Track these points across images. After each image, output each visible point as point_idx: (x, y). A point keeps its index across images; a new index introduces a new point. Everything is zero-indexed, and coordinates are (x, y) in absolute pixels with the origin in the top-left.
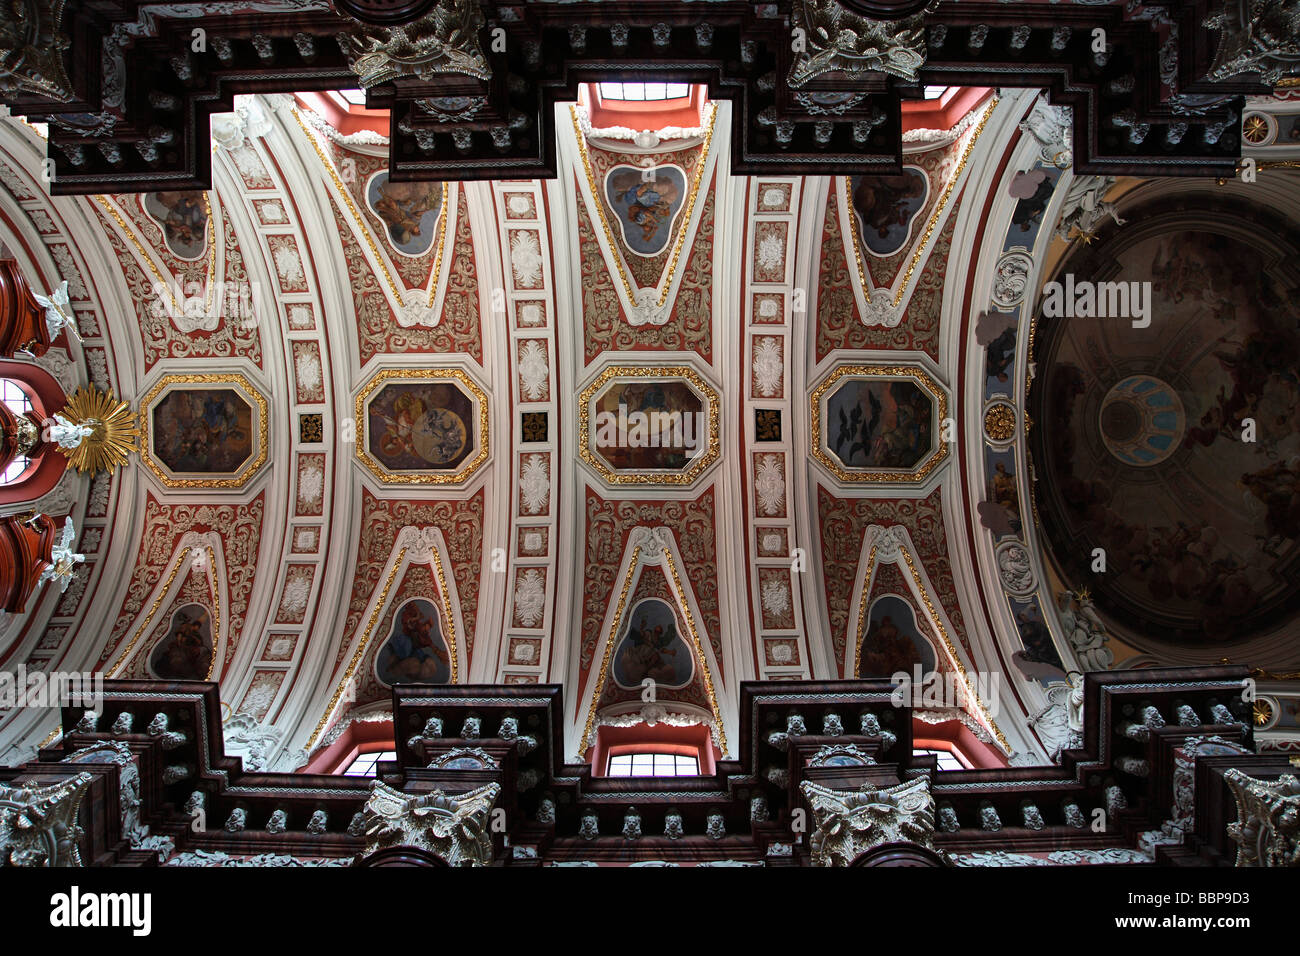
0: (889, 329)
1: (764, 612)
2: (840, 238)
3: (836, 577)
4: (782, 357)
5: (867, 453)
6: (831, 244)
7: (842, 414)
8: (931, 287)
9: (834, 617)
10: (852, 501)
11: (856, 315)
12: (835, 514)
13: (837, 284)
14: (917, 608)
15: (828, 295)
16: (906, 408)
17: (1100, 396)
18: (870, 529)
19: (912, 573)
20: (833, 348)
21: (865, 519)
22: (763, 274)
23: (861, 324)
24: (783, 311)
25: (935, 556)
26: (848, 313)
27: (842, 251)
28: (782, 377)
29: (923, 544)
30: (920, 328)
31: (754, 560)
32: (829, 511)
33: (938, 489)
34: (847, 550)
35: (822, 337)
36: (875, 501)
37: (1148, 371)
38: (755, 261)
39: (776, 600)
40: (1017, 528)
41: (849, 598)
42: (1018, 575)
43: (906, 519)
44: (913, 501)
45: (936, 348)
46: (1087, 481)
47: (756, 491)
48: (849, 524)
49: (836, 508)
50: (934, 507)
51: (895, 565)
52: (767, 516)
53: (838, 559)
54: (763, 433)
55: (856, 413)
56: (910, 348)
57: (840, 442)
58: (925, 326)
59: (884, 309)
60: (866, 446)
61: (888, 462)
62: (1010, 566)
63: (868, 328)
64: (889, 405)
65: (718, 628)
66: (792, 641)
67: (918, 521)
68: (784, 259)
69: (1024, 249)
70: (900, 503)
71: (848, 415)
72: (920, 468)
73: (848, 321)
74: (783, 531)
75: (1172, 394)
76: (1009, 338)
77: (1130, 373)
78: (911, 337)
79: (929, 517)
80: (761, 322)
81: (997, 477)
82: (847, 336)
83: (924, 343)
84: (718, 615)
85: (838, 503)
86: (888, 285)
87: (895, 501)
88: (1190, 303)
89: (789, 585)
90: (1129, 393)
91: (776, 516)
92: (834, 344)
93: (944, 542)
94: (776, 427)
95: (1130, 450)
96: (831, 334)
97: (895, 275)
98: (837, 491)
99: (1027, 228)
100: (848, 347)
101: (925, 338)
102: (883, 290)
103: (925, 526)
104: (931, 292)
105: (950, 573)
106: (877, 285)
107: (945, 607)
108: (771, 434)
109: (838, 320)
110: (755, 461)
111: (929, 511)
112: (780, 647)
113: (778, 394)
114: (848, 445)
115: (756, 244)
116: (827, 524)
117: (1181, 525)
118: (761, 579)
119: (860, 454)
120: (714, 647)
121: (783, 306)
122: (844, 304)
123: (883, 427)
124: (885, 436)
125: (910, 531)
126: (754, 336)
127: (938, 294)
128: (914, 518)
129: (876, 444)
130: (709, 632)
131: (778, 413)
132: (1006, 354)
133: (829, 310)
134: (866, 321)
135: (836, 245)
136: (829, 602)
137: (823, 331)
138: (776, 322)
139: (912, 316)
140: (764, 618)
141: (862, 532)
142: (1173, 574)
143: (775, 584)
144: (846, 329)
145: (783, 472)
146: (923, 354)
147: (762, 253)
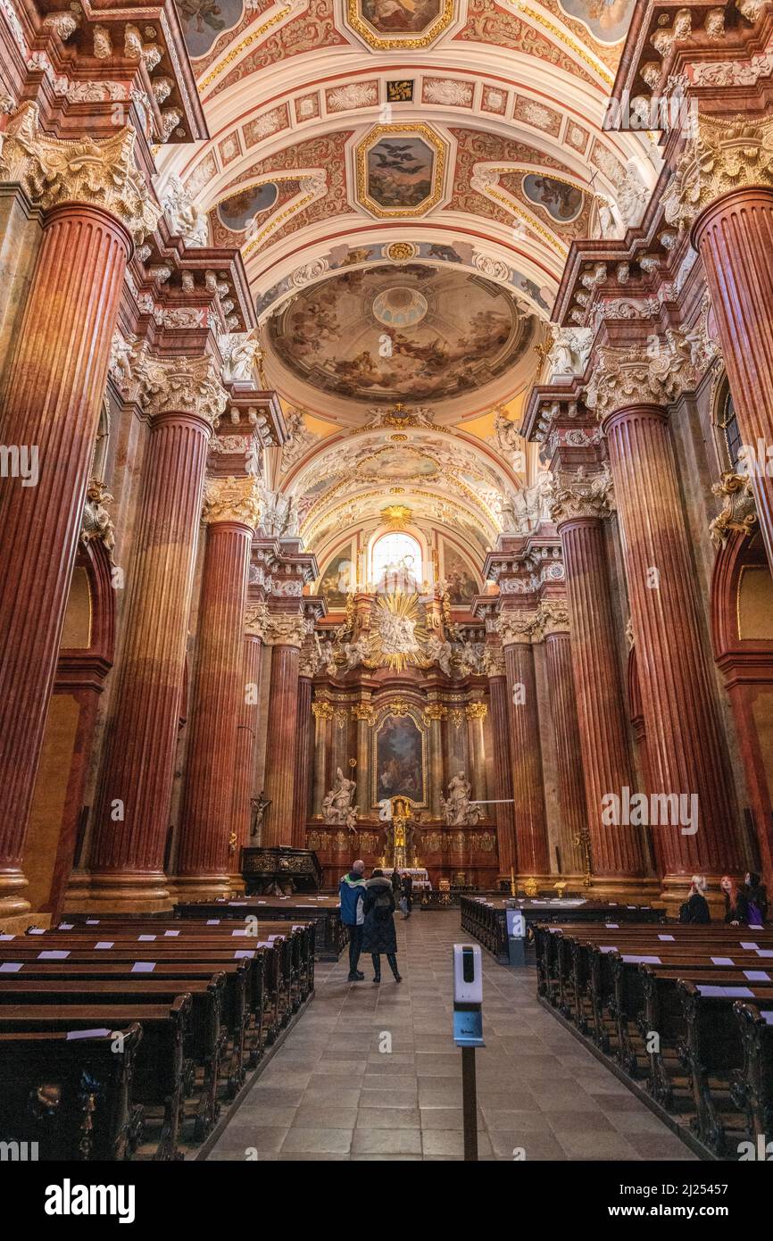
0: (469, 181)
1: (254, 121)
2: (539, 164)
3: (285, 158)
4: (455, 105)
5: (379, 165)
6: (538, 156)
7: (408, 147)
8: (495, 212)
9: (258, 166)
10: (342, 157)
11: (481, 160)
12: (332, 145)
13: (506, 151)
14: (272, 211)
15: (500, 143)
16: (412, 190)
17: (416, 288)
18: (323, 171)
19: (296, 204)
20: (459, 140)
21: (330, 166)
22: (522, 103)
23: (474, 162)
24: (491, 111)
25: (309, 217)
26: (484, 155)
27: (530, 162)
28: (439, 103)
29: (315, 208)
30: (466, 200)
31: (291, 97)
32: (334, 141)
33: (354, 211)
34: (306, 159)
35: (467, 133)
36: (344, 171)
37: (430, 310)
38: (534, 102)
39: (264, 127)
40: (333, 267)
41: (273, 170)
42: (304, 275)
43: (332, 194)
44: (346, 196)
45: (453, 209)
46: (362, 282)
47: (346, 86)
48: (326, 156)
49: (337, 145)
50: (342, 209)
51: (300, 191)
52: (327, 98)
53: (299, 154)
54: (394, 86)
55: (408, 157)
56: (454, 193)
57: (387, 146)
58: (469, 204)
59: (484, 180)
60: (384, 164)
61: (372, 179)
62: (309, 269)
63: (472, 167)
64: (413, 180)
65: (234, 81)
66: (238, 152)
67: (331, 202)
68: (531, 124)
69: (510, 279)
70: (343, 188)
71: (407, 151)
72: (369, 201)
73: (478, 154)
74: (317, 114)
75: (416, 321)
76: (454, 258)
77: (430, 301)
78: (462, 195)
79: (335, 208)
80: (485, 91)
81: (365, 252)
82: (467, 151)
83: (457, 202)
84: (244, 76)
85: (340, 146)
86: (501, 184)
87: (345, 185)
88: (469, 328)
89: (277, 131)
90: (417, 301)
91: (328, 106)
92: (462, 141)
93: (318, 220)
94: (398, 97)
95: (383, 303)
96: (469, 140)
97: (507, 190)
98: (350, 145)
99: (523, 285)
100: (459, 151)
101: (460, 203)
102: (497, 179)
103: (329, 206)
104: (492, 212)
105: (299, 228)
106: (501, 176)
107: (277, 233)
108: (393, 94)
109: (480, 147)
110: (370, 82)
111: (339, 207)
112: (232, 146)
113: (426, 99)
114: (385, 152)
115: (546, 108)
116: (324, 141)
117: (338, 326)
118: (278, 108)
119: (378, 160)
120: (219, 87)
121: (495, 112)
122: (490, 154)
123: (397, 175)
124: (391, 177)
125: (324, 198)
126: (474, 84)
127: (490, 216)
128: (334, 198)
129: (386, 171)
130: (229, 75)
131: (410, 99)
132: (446, 256)
133: (488, 142)
134: (477, 166)
135: (535, 159)
136: (268, 158)
137: (472, 135)
138: (483, 104)
139: (477, 197)
140: (250, 124)
141: (320, 166)
142: (308, 323)
143: (276, 121)
144: (473, 152)
145: (363, 106)
146: (449, 201)
147: (538, 109)
